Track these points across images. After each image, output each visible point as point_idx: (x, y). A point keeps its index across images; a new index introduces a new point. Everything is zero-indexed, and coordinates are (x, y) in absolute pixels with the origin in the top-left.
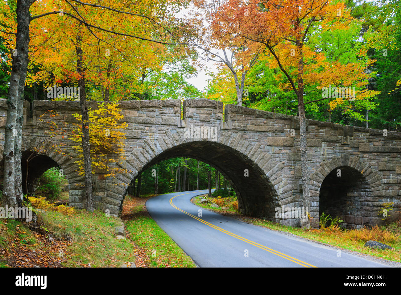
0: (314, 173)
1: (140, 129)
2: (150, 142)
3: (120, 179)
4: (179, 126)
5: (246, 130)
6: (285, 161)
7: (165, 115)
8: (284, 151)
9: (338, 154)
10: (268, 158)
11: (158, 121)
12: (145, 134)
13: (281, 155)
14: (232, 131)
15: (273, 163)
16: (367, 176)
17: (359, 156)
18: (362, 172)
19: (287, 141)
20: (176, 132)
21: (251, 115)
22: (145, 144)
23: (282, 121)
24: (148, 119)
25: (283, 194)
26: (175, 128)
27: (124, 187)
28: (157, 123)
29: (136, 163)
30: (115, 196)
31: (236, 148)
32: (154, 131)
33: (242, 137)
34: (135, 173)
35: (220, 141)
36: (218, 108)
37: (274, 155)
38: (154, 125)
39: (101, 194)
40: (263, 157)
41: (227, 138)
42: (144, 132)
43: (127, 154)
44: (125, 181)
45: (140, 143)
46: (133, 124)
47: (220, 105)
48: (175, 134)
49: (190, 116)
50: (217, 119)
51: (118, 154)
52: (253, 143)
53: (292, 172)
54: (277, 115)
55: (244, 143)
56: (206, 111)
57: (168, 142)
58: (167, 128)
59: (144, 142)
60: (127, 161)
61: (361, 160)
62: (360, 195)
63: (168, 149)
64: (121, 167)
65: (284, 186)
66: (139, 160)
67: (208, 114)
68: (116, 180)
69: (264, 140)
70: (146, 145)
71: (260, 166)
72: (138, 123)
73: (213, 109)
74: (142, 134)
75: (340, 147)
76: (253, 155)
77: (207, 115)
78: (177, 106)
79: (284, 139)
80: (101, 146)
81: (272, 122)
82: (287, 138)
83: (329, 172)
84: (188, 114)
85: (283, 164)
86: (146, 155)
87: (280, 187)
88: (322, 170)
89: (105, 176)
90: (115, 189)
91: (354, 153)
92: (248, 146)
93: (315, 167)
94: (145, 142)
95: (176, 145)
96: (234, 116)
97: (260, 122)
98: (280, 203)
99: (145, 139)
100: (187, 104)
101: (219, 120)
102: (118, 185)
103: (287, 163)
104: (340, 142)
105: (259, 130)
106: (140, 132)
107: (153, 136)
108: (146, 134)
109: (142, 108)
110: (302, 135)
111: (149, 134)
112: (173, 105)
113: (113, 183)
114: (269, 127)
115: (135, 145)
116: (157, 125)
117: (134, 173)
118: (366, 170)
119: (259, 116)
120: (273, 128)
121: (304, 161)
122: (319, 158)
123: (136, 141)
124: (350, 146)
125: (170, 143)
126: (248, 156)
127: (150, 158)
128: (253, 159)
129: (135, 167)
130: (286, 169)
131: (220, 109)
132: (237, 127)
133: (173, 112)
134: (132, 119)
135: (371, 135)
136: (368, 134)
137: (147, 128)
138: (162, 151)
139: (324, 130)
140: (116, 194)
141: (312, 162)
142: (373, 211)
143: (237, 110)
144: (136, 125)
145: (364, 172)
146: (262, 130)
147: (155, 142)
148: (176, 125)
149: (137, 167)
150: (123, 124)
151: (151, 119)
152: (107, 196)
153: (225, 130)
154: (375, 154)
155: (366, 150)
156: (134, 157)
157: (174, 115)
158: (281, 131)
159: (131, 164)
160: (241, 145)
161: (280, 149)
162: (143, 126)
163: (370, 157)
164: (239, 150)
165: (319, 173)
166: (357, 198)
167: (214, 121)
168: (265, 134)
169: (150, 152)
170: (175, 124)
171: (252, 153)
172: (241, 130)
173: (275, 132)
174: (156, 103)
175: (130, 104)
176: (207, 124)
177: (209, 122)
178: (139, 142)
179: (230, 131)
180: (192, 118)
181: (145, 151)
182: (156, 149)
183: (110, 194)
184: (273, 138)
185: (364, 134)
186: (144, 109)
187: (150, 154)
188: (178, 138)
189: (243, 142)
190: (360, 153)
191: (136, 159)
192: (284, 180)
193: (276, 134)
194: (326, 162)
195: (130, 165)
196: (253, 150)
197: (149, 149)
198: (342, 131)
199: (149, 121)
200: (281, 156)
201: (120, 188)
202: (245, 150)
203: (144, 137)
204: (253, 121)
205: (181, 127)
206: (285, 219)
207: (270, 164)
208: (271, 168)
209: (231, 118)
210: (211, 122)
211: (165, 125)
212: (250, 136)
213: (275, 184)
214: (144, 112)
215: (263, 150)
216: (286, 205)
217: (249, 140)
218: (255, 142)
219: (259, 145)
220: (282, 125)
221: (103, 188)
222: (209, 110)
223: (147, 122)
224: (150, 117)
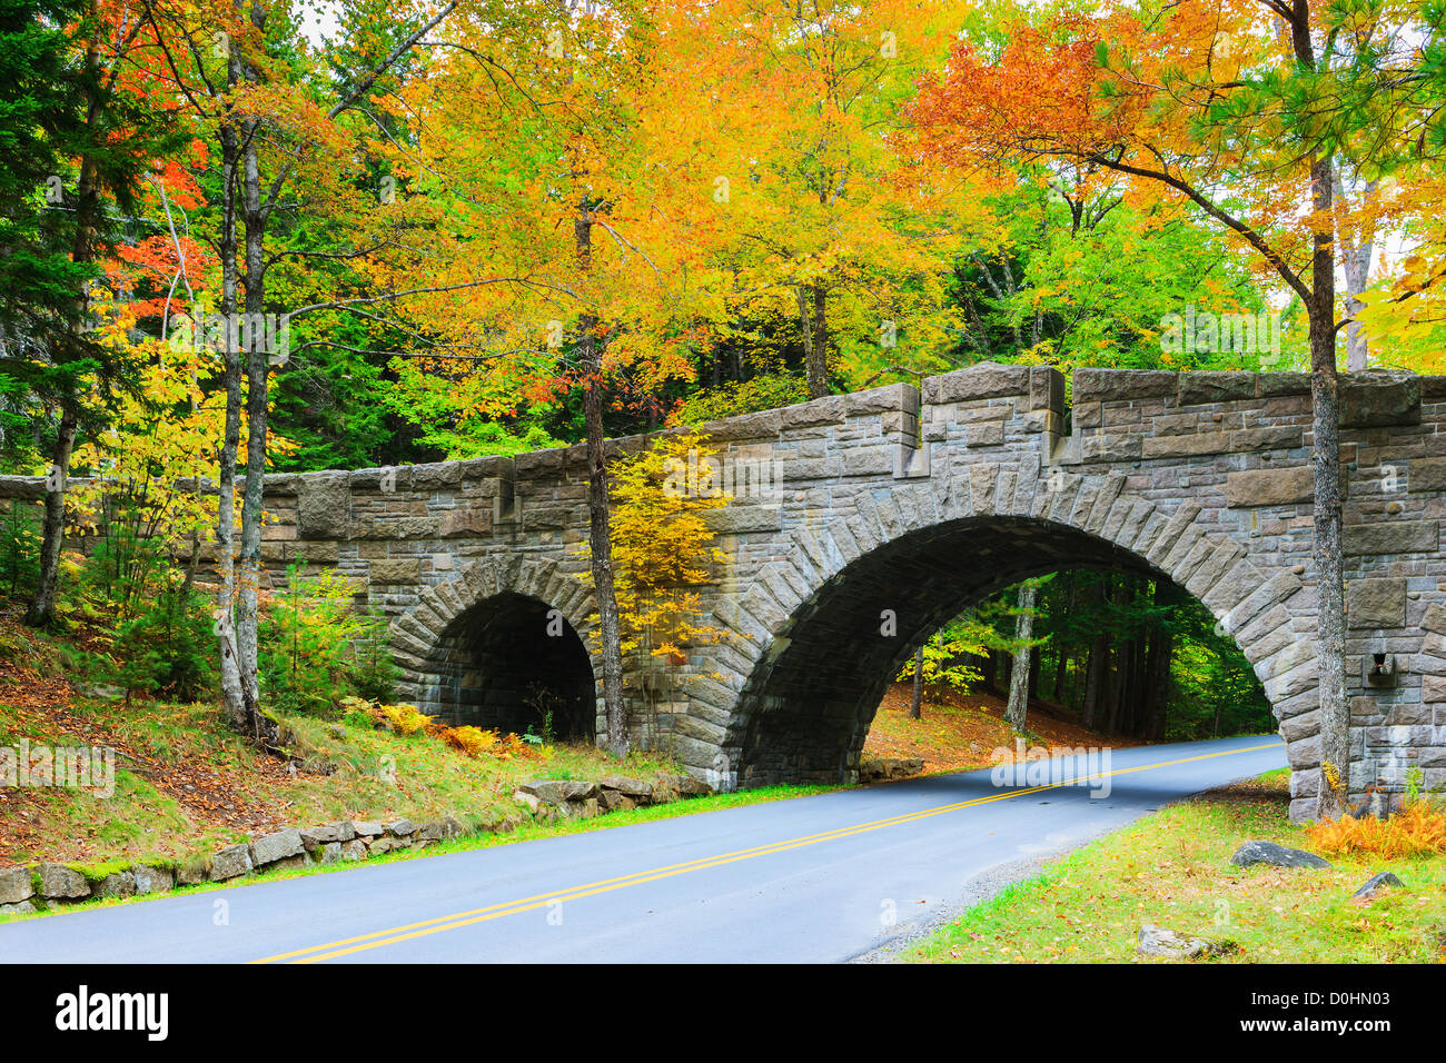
2: (807, 539)
3: (723, 662)
4: (898, 473)
5: (1139, 459)
7: (852, 442)
8: (1298, 522)
10: (1227, 557)
11: (832, 468)
12: (793, 514)
13: (1290, 538)
14: (1085, 468)
15: (1251, 576)
20: (889, 495)
21: (1159, 396)
22: (793, 546)
24: (804, 466)
25: (1292, 694)
26: (886, 483)
27: (736, 687)
28: (831, 473)
29: (766, 608)
30: (710, 713)
31: (1097, 529)
32: (819, 501)
33: (1122, 487)
34: (765, 640)
35: (1038, 512)
36: (1032, 393)
37: (1258, 540)
38: (822, 482)
39: (674, 708)
40: (1209, 553)
41: (1065, 496)
42: (791, 509)
43: (742, 582)
44: (739, 666)
45: (779, 545)
47: (1039, 381)
48: (886, 504)
49: (934, 436)
50: (1029, 432)
51: (718, 585)
52: (1168, 504)
54: (1271, 382)
55: (1131, 508)
56: (990, 408)
57: (862, 531)
58: (861, 486)
59: (789, 539)
60: (742, 604)
63: (864, 557)
64: (725, 624)
65: (1295, 665)
66: (776, 599)
67: (996, 419)
69: (1215, 488)
70: (797, 548)
71: (1192, 591)
73: (1014, 398)
74: (784, 516)
76: (1166, 550)
77: (991, 424)
78: (891, 409)
79: (1300, 474)
81: (1249, 412)
84: (926, 430)
85: (1300, 573)
86: (796, 579)
87: (1279, 668)
90: (708, 693)
92: (1147, 516)
94: (794, 539)
95: (887, 538)
96: (1092, 411)
97: (1198, 421)
99: (792, 532)
101: (1037, 436)
102: (717, 680)
105: (1193, 450)
106: (781, 511)
107: (820, 519)
108: (798, 513)
109: (787, 433)
111: (805, 512)
112: (879, 406)
113: (706, 674)
114: (1236, 432)
115: (766, 552)
116: (829, 481)
117: (760, 640)
119: (1190, 397)
120: (1250, 435)
123: (768, 541)
125: (868, 537)
126: (1147, 557)
127: (806, 591)
128: (1165, 565)
129: (763, 623)
130: (1309, 594)
131: (1039, 394)
132: (1103, 452)
133: (879, 429)
137: (799, 495)
138: (842, 565)
140: (712, 710)
143: (1101, 387)
146: (1205, 451)
147: (822, 538)
148: (891, 473)
149: (769, 623)
151: (810, 462)
152: (689, 712)
153: (1055, 468)
156: (761, 590)
157: (883, 439)
158: (1291, 443)
159: (753, 614)
161: (1286, 514)
162: (788, 489)
164: (1109, 538)
167: (1018, 441)
168: (1219, 465)
169: (808, 569)
170: (886, 468)
171: (1160, 543)
172: (1119, 461)
173: (1260, 449)
174: (825, 409)
175: (751, 424)
176: (993, 456)
177: (1001, 448)
178: (778, 542)
179: (1080, 469)
180: (941, 440)
181: (792, 568)
182: (824, 558)
183: (698, 709)
184: (1251, 478)
186: (792, 433)
187: (807, 578)
188: (892, 516)
189: (1127, 504)
191: (766, 595)
192: (1300, 640)
193: (1267, 459)
195: (749, 617)
196: (1167, 532)
197: (806, 560)
199: (803, 471)
200: (1288, 541)
201: (723, 689)
202: (1135, 532)
203: (792, 525)
204: (1169, 419)
205: (907, 478)
206: (1300, 796)
207: (1238, 579)
208: (1241, 595)
209: (1079, 420)
210: (1007, 446)
211: (854, 476)
212: (1156, 480)
213: (1258, 655)
214: (793, 443)
215: (1208, 526)
216: (1303, 742)
217: (1152, 492)
218: (1178, 500)
219: (1188, 510)
220: (1293, 419)
221: (678, 690)
222: (999, 405)
223: (799, 474)
224: (811, 457)
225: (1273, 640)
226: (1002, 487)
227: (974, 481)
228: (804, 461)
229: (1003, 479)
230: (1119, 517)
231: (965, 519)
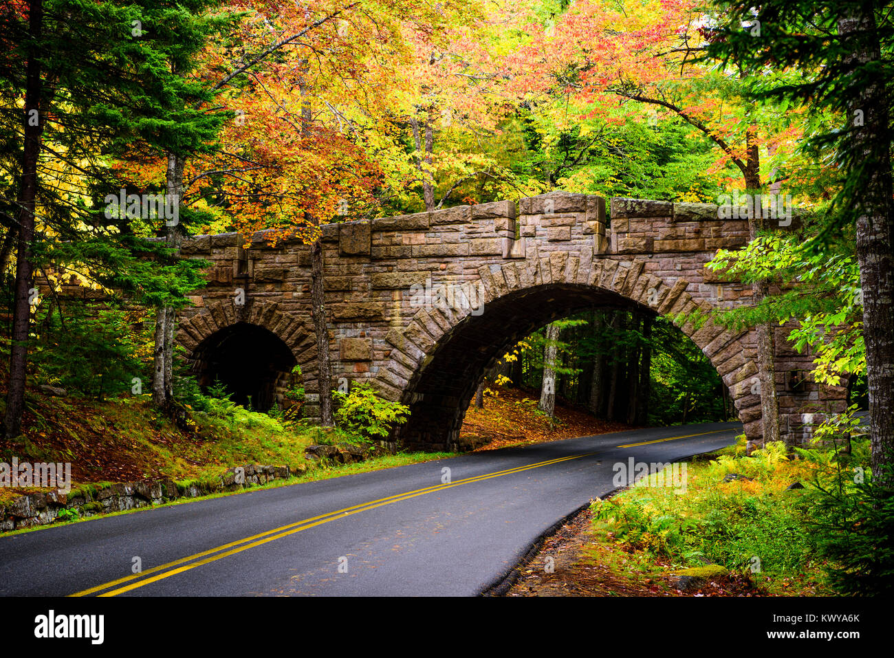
1: (430, 269)
3: (392, 370)
4: (505, 255)
5: (652, 253)
7: (476, 235)
8: (746, 293)
11: (463, 250)
12: (439, 278)
13: (739, 302)
14: (620, 257)
20: (499, 268)
21: (662, 216)
24: (445, 249)
25: (746, 394)
26: (498, 261)
27: (400, 387)
28: (462, 253)
29: (421, 337)
31: (628, 294)
32: (455, 270)
33: (642, 270)
34: (421, 357)
35: (592, 282)
36: (587, 211)
37: (722, 303)
38: (457, 259)
41: (608, 273)
42: (437, 275)
43: (405, 320)
44: (403, 374)
46: (416, 261)
47: (592, 203)
48: (498, 274)
49: (528, 234)
50: (586, 234)
51: (389, 321)
52: (669, 280)
55: (648, 281)
56: (562, 218)
58: (482, 262)
60: (405, 334)
64: (394, 346)
65: (747, 377)
66: (428, 332)
67: (566, 225)
68: (385, 372)
69: (696, 272)
71: (686, 332)
72: (427, 257)
73: (576, 214)
74: (432, 279)
76: (668, 307)
77: (563, 228)
78: (501, 216)
84: (524, 229)
86: (440, 320)
87: (737, 378)
92: (657, 287)
95: (499, 295)
96: (623, 224)
97: (685, 232)
101: (590, 237)
102: (388, 383)
105: (683, 249)
106: (429, 276)
107: (455, 282)
108: (442, 277)
109: (434, 227)
111: (446, 277)
112: (493, 214)
113: (380, 378)
114: (708, 240)
116: (461, 259)
117: (418, 358)
119: (681, 218)
120: (716, 241)
125: (486, 294)
126: (657, 311)
127: (448, 327)
128: (669, 317)
129: (419, 346)
130: (750, 335)
131: (591, 211)
132: (631, 248)
133: (493, 228)
134: (414, 251)
137: (443, 266)
138: (470, 311)
143: (628, 209)
144: (422, 261)
146: (690, 250)
148: (501, 255)
149: (423, 346)
151: (450, 246)
153: (602, 256)
156: (417, 325)
157: (496, 234)
159: (412, 341)
161: (736, 289)
162: (435, 262)
164: (635, 299)
167: (579, 239)
168: (698, 258)
169: (448, 313)
170: (498, 252)
171: (666, 302)
172: (640, 253)
174: (458, 214)
175: (411, 220)
176: (564, 247)
177: (569, 243)
179: (616, 257)
180: (532, 236)
181: (438, 312)
186: (438, 227)
187: (448, 319)
188: (502, 282)
189: (645, 279)
191: (421, 329)
192: (749, 362)
195: (409, 342)
196: (670, 296)
199: (445, 251)
200: (740, 305)
201: (392, 389)
204: (668, 230)
205: (510, 258)
207: (712, 325)
208: (714, 335)
209: (617, 228)
210: (572, 241)
212: (662, 265)
213: (724, 371)
214: (438, 234)
215: (693, 294)
217: (659, 273)
218: (675, 278)
219: (681, 284)
222: (567, 217)
223: (441, 253)
224: (450, 243)
225: (733, 362)
226: (570, 267)
227: (553, 262)
228: (446, 246)
229: (570, 261)
230: (640, 287)
231: (547, 284)
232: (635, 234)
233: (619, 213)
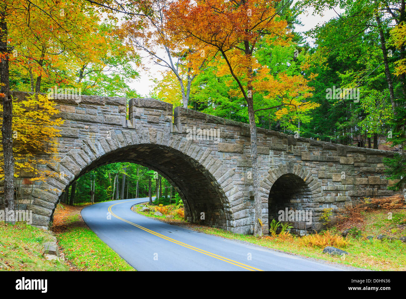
0: (263, 180)
1: (79, 127)
2: (90, 142)
3: (52, 184)
4: (124, 126)
6: (236, 168)
7: (108, 113)
8: (234, 157)
9: (284, 162)
10: (218, 165)
11: (100, 120)
12: (84, 133)
13: (232, 161)
14: (182, 135)
15: (224, 170)
16: (309, 183)
17: (302, 164)
18: (305, 180)
19: (237, 147)
20: (121, 132)
21: (201, 119)
22: (84, 144)
23: (232, 128)
24: (89, 117)
25: (234, 200)
26: (120, 128)
27: (57, 194)
28: (99, 121)
29: (72, 166)
30: (45, 204)
31: (186, 152)
32: (95, 130)
33: (192, 142)
34: (71, 178)
35: (170, 145)
36: (167, 110)
37: (225, 161)
38: (96, 124)
39: (26, 202)
40: (214, 163)
41: (178, 142)
42: (83, 131)
43: (61, 155)
44: (59, 186)
45: (78, 143)
46: (70, 121)
47: (170, 107)
48: (120, 135)
49: (137, 116)
50: (167, 121)
51: (50, 155)
52: (203, 148)
53: (243, 179)
54: (227, 121)
56: (154, 112)
57: (112, 143)
58: (111, 128)
59: (82, 142)
60: (61, 163)
61: (304, 168)
62: (302, 202)
63: (112, 151)
64: (53, 170)
65: (235, 193)
66: (76, 162)
67: (156, 115)
68: (46, 185)
69: (215, 146)
70: (86, 145)
71: (211, 172)
72: (76, 120)
73: (162, 111)
74: (80, 133)
75: (285, 156)
76: (204, 160)
77: (156, 117)
78: (122, 105)
79: (234, 145)
80: (28, 144)
81: (223, 128)
82: (237, 144)
83: (276, 179)
84: (135, 114)
85: (234, 170)
86: (85, 156)
87: (231, 194)
88: (270, 177)
89: (32, 180)
90: (44, 196)
91: (298, 161)
92: (199, 151)
93: (263, 174)
94: (84, 142)
95: (120, 146)
96: (185, 119)
97: (211, 127)
98: (231, 210)
99: (84, 139)
100: (134, 103)
101: (168, 123)
102: (49, 191)
103: (238, 169)
104: (286, 151)
106: (78, 131)
107: (94, 136)
108: (86, 133)
109: (82, 104)
110: (253, 141)
111: (89, 133)
112: (118, 103)
113: (42, 188)
115: (72, 145)
116: (98, 124)
117: (69, 177)
118: (308, 178)
119: (210, 121)
120: (223, 134)
121: (256, 168)
122: (267, 165)
123: (73, 141)
124: (294, 154)
125: (114, 145)
126: (199, 162)
127: (89, 161)
128: (204, 165)
129: (71, 171)
130: (236, 176)
131: (169, 111)
133: (117, 110)
134: (68, 115)
135: (311, 145)
136: (309, 144)
137: (86, 127)
138: (104, 153)
139: (271, 139)
140: (46, 202)
141: (260, 169)
142: (315, 216)
143: (187, 113)
144: (73, 122)
145: (306, 180)
147: (96, 143)
148: (121, 125)
149: (73, 171)
150: (57, 120)
151: (92, 116)
152: (34, 204)
153: (174, 133)
154: (315, 162)
155: (308, 159)
156: (70, 159)
157: (119, 114)
158: (232, 138)
160: (192, 150)
161: (231, 155)
162: (82, 124)
163: (311, 165)
164: (189, 155)
165: (267, 180)
166: (300, 205)
167: (163, 123)
169: (90, 153)
170: (120, 124)
171: (203, 158)
173: (225, 138)
174: (98, 100)
176: (155, 126)
177: (158, 124)
178: (76, 142)
179: (181, 135)
180: (139, 118)
181: (84, 152)
182: (97, 150)
183: (38, 202)
184: (224, 144)
185: (305, 143)
186: (84, 105)
187: (90, 156)
188: (123, 140)
189: (194, 147)
190: (302, 162)
191: (72, 161)
192: (235, 187)
193: (226, 140)
194: (273, 169)
195: (64, 168)
196: (204, 156)
197: (89, 150)
198: (286, 140)
199: (89, 119)
201: (51, 195)
202: (196, 155)
203: (83, 137)
204: (204, 125)
205: (127, 128)
206: (237, 227)
207: (221, 170)
208: (222, 174)
209: (181, 121)
210: (160, 124)
211: (108, 124)
212: (201, 141)
213: (226, 190)
214: (84, 108)
215: (213, 156)
216: (237, 213)
217: (199, 144)
218: (206, 148)
219: (209, 151)
220: (232, 131)
221: (29, 194)
222: (157, 111)
223: (86, 119)
224: (91, 114)
225: (230, 186)
226: (159, 136)
227: (150, 133)
228: (89, 115)
229: (159, 134)
231: (147, 144)
232: (189, 125)
233: (183, 114)
